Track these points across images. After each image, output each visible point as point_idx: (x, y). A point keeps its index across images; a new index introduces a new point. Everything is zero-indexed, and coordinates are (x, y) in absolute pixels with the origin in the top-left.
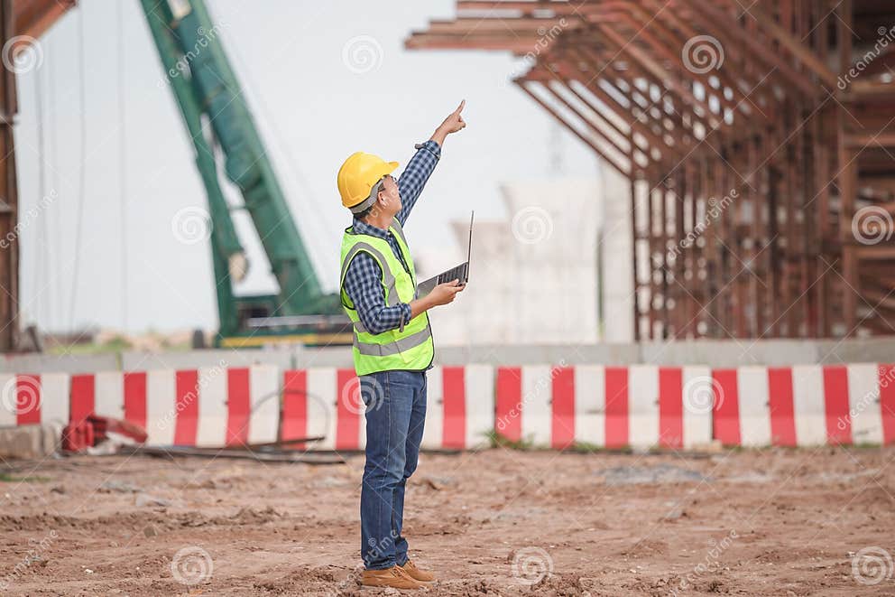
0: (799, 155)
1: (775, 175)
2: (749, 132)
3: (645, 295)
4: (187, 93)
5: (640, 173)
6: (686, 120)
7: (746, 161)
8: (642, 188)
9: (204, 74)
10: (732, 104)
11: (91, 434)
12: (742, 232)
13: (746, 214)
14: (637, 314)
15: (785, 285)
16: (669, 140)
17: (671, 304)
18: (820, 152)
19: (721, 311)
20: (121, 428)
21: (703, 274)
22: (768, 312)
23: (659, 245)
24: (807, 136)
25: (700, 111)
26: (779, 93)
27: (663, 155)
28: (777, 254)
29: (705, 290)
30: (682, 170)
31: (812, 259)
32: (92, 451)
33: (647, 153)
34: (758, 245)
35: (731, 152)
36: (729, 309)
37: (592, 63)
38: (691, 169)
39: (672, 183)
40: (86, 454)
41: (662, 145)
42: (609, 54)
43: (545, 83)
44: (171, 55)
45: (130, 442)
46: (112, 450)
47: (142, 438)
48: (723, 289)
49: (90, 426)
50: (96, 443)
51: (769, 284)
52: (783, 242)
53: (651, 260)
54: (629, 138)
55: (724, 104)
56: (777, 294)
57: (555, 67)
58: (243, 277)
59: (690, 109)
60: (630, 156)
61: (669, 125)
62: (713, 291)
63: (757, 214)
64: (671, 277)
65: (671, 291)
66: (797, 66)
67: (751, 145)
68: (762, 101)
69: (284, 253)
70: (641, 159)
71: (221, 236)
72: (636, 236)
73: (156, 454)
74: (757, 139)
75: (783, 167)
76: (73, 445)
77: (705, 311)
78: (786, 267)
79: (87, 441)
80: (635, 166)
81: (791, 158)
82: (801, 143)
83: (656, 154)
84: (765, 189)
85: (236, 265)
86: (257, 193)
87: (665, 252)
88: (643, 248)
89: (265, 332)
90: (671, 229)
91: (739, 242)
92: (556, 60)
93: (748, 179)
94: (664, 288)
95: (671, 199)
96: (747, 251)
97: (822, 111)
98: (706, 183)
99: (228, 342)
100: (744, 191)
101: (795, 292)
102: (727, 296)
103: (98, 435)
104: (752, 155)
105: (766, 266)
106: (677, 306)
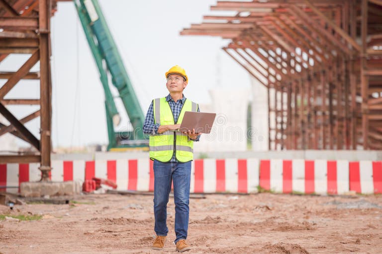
0: (343, 78)
1: (332, 86)
2: (321, 69)
3: (273, 133)
4: (96, 51)
5: (272, 85)
6: (292, 63)
7: (319, 81)
8: (273, 91)
9: (103, 44)
10: (313, 57)
11: (95, 185)
12: (316, 109)
13: (319, 101)
14: (270, 141)
15: (336, 130)
16: (285, 71)
17: (285, 137)
18: (352, 78)
19: (307, 140)
20: (107, 183)
21: (300, 125)
22: (328, 140)
23: (280, 113)
24: (347, 71)
25: (298, 59)
26: (335, 53)
27: (282, 78)
28: (332, 118)
29: (300, 131)
30: (291, 84)
31: (349, 120)
32: (95, 192)
33: (275, 77)
34: (324, 114)
35: (312, 77)
36: (310, 139)
37: (256, 42)
38: (294, 84)
39: (285, 89)
40: (93, 193)
41: (282, 74)
42: (264, 38)
43: (235, 49)
44: (90, 36)
45: (111, 188)
46: (103, 192)
47: (115, 187)
48: (308, 131)
49: (94, 182)
50: (97, 189)
51: (329, 129)
52: (335, 113)
53: (276, 120)
54: (267, 70)
55: (309, 56)
56: (332, 133)
57: (240, 43)
58: (118, 124)
59: (294, 58)
60: (267, 78)
61: (285, 64)
62: (304, 132)
63: (324, 102)
64: (285, 126)
65: (285, 132)
66: (343, 42)
67: (322, 74)
68: (327, 56)
69: (135, 115)
70: (272, 79)
71: (110, 108)
72: (270, 110)
73: (122, 194)
74: (324, 72)
75: (336, 83)
76: (87, 190)
77: (300, 140)
78: (336, 122)
79: (93, 188)
80: (270, 82)
81: (339, 79)
82: (344, 74)
83: (279, 77)
84: (327, 91)
85: (116, 119)
86: (124, 91)
87: (282, 116)
88: (273, 115)
89: (127, 146)
90: (285, 107)
91: (315, 112)
92: (241, 40)
93: (320, 87)
94: (282, 130)
95: (285, 96)
96: (319, 116)
97: (354, 61)
98: (301, 90)
99: (112, 150)
100: (318, 93)
101: (340, 132)
102: (310, 134)
103: (98, 185)
104: (322, 78)
105: (328, 122)
106: (287, 138)
